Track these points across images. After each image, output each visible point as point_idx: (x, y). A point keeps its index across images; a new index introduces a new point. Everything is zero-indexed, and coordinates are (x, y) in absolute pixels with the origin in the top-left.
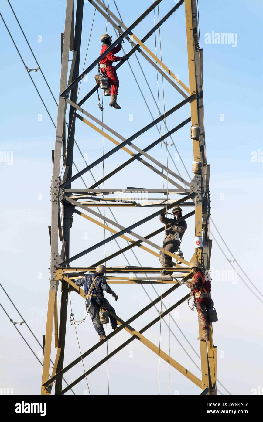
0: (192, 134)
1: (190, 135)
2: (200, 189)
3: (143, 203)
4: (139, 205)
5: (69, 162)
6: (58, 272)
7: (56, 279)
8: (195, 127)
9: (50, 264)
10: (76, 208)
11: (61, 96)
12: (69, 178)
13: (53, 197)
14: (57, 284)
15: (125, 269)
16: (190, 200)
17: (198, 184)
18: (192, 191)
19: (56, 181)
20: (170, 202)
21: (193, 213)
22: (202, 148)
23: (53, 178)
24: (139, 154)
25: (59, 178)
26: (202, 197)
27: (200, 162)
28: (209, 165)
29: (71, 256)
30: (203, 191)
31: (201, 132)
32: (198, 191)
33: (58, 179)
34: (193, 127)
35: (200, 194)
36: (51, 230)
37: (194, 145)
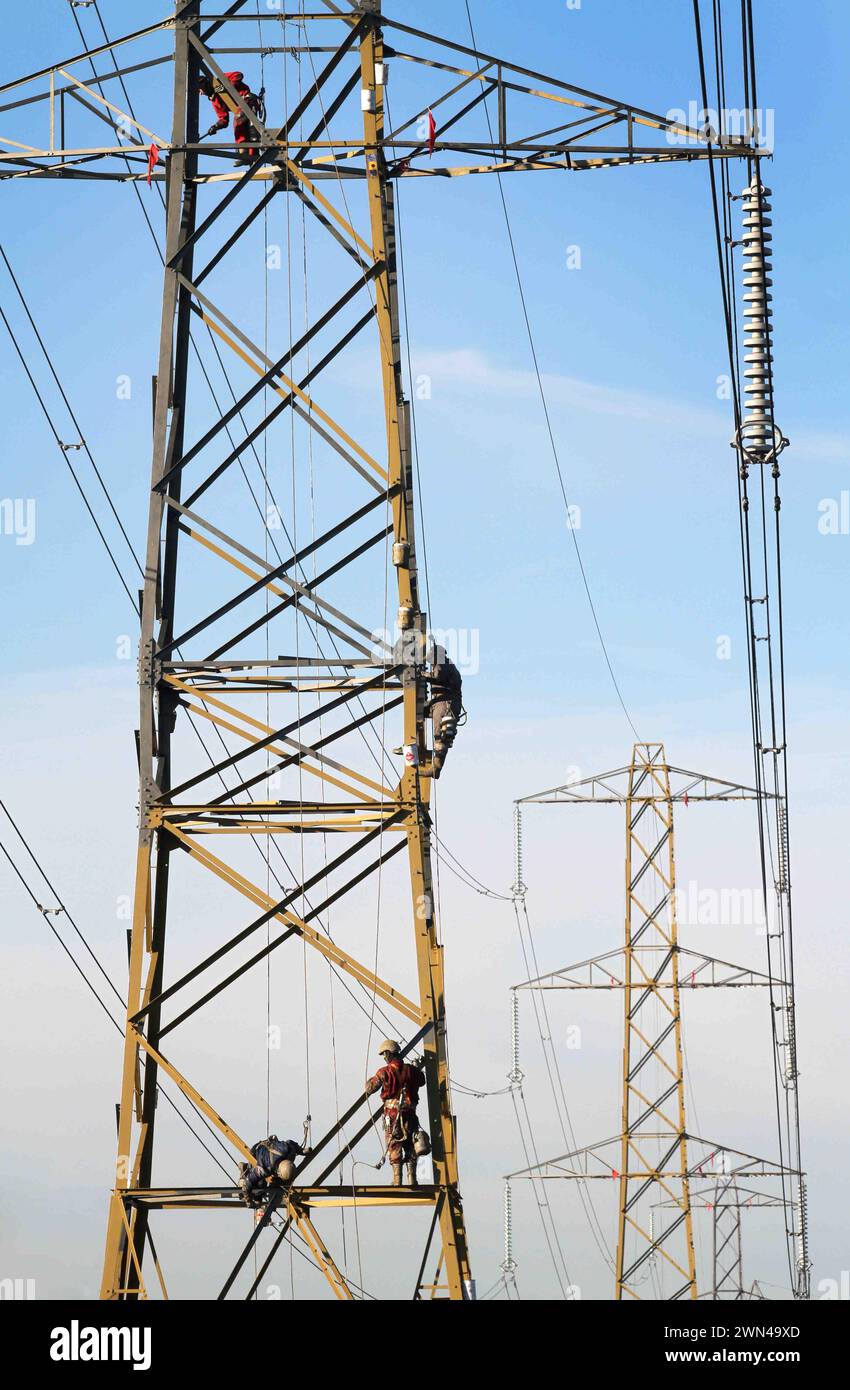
0: (396, 558)
1: (392, 561)
3: (303, 685)
5: (166, 612)
6: (153, 814)
7: (152, 826)
8: (401, 545)
9: (138, 800)
10: (182, 696)
11: (153, 490)
12: (168, 643)
13: (142, 677)
14: (151, 837)
15: (277, 806)
16: (392, 679)
19: (147, 646)
20: (356, 682)
21: (399, 700)
22: (413, 582)
23: (142, 641)
24: (298, 595)
25: (153, 640)
26: (416, 673)
27: (411, 608)
28: (425, 613)
29: (173, 787)
31: (411, 553)
33: (151, 644)
34: (397, 545)
36: (140, 737)
37: (399, 577)
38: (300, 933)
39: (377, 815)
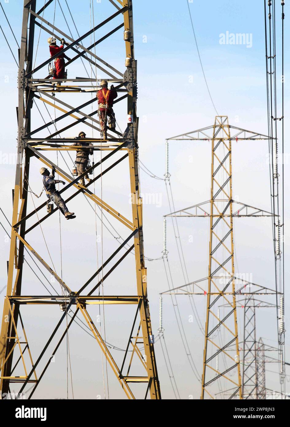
0: (125, 37)
1: (123, 38)
2: (131, 79)
3: (87, 89)
4: (84, 91)
5: (29, 58)
6: (23, 142)
8: (127, 31)
9: (17, 136)
10: (36, 93)
11: (25, 7)
12: (30, 71)
13: (19, 85)
14: (23, 151)
15: (75, 139)
17: (130, 75)
18: (125, 80)
19: (22, 72)
21: (126, 96)
22: (132, 47)
23: (20, 70)
24: (84, 52)
25: (24, 70)
26: (133, 85)
27: (131, 58)
28: (137, 61)
30: (133, 80)
31: (131, 36)
32: (130, 80)
34: (125, 32)
35: (131, 82)
36: (18, 110)
37: (126, 45)
38: (84, 192)
39: (116, 144)
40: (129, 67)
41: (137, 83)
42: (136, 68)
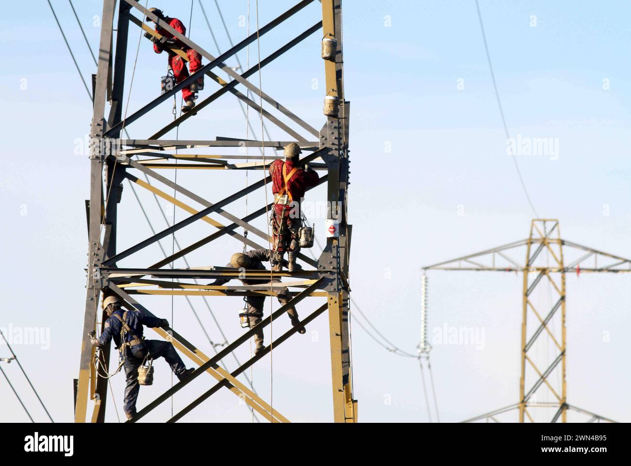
0: (325, 51)
1: (321, 54)
2: (336, 142)
3: (239, 163)
4: (233, 167)
5: (116, 94)
6: (100, 275)
7: (98, 285)
8: (329, 40)
9: (87, 263)
10: (128, 170)
12: (117, 123)
14: (97, 296)
15: (211, 271)
17: (333, 133)
18: (323, 144)
19: (99, 125)
21: (324, 179)
22: (339, 74)
23: (94, 120)
24: (235, 82)
25: (104, 120)
26: (340, 155)
27: (336, 97)
28: (349, 102)
29: (118, 252)
30: (340, 144)
31: (338, 49)
32: (333, 144)
33: (102, 123)
34: (326, 40)
35: (336, 149)
36: (90, 206)
37: (327, 69)
38: (230, 386)
39: (303, 282)
40: (333, 115)
41: (349, 151)
42: (347, 118)
